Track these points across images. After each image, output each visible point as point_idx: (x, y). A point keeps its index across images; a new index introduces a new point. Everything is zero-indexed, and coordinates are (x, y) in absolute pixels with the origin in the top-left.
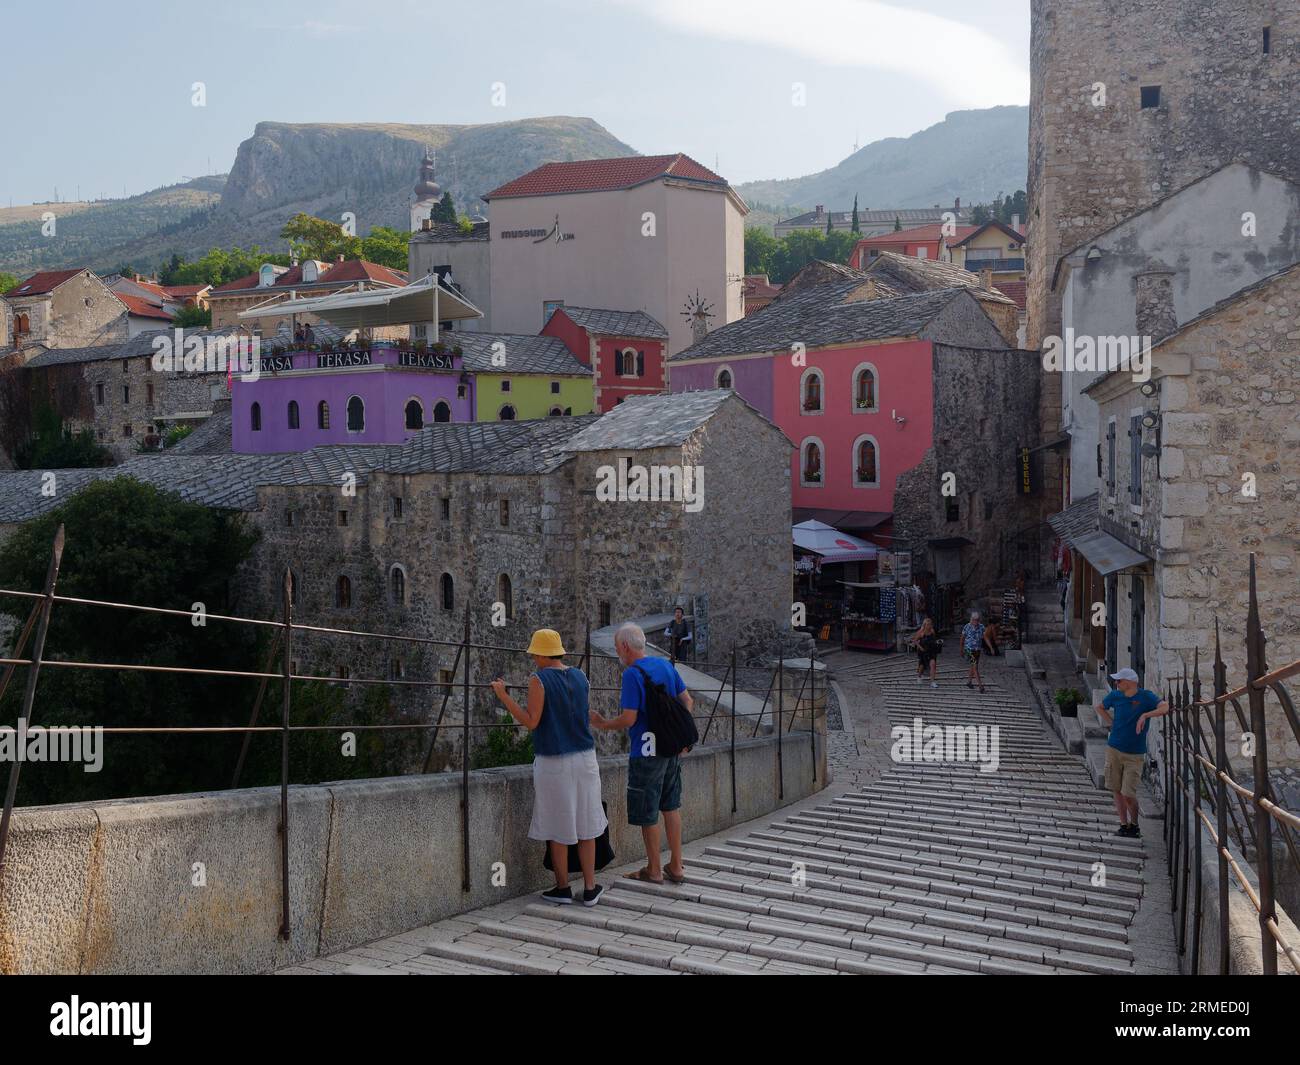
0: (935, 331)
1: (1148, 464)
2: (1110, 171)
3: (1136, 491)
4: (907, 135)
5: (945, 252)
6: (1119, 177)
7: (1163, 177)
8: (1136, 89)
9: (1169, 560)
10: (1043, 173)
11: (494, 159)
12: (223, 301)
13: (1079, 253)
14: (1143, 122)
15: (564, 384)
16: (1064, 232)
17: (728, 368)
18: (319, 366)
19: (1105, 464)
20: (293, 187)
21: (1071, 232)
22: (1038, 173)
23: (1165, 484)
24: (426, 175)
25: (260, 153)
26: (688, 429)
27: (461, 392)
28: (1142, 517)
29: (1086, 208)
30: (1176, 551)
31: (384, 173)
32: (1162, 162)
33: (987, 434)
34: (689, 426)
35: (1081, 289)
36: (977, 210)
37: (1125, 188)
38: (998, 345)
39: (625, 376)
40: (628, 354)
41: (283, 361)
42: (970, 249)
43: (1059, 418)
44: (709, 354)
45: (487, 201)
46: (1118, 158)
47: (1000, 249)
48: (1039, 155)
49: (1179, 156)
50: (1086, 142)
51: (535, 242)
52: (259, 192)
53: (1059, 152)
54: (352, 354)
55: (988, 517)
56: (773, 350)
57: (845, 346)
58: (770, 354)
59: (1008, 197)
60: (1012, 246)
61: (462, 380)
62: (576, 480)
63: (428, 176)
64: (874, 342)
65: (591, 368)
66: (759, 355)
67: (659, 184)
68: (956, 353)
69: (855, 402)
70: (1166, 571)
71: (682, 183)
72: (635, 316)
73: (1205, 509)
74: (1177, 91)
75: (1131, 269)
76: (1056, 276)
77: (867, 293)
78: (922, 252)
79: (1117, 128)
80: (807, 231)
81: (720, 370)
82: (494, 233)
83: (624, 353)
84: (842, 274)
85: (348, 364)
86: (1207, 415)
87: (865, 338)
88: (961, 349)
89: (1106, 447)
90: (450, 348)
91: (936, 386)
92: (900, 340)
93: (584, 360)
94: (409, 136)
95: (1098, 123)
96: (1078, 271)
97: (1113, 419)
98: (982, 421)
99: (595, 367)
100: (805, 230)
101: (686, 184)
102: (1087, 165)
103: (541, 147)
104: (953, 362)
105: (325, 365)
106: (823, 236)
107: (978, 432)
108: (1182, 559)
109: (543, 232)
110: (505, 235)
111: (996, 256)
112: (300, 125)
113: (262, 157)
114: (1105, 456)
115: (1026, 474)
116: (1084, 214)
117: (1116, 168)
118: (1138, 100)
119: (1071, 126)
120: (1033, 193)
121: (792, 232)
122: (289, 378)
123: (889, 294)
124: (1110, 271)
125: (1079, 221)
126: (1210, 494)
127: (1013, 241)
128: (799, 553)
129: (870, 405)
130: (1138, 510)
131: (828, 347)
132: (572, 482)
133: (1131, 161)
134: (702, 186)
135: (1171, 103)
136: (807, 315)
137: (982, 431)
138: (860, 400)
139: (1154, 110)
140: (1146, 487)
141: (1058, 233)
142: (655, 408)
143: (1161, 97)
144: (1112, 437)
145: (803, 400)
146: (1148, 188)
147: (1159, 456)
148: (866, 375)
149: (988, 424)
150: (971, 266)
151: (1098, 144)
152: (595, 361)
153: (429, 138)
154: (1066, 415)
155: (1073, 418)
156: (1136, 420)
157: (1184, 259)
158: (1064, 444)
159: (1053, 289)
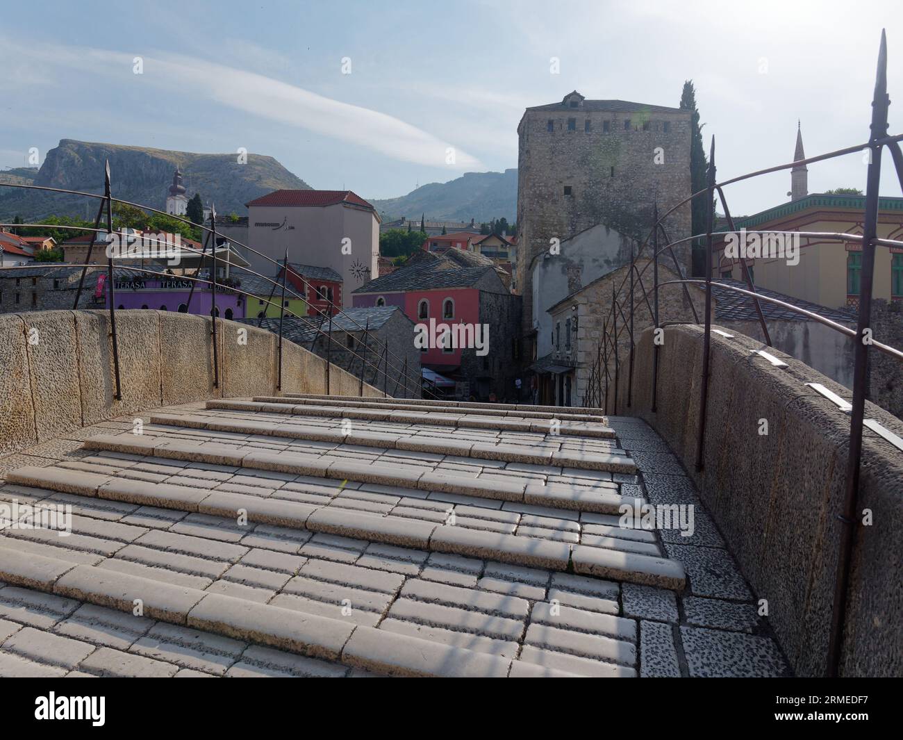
0: (480, 285)
1: (573, 335)
2: (552, 220)
3: (568, 346)
4: (444, 182)
5: (471, 246)
6: (555, 223)
7: (573, 225)
8: (562, 187)
9: (580, 366)
10: (524, 219)
11: (214, 175)
12: (73, 248)
13: (542, 255)
14: (565, 200)
15: (291, 302)
16: (533, 244)
17: (382, 297)
18: (162, 287)
19: (555, 339)
20: (83, 179)
21: (536, 245)
22: (522, 218)
23: (579, 341)
24: (176, 181)
25: (62, 158)
26: (381, 322)
27: (239, 305)
28: (571, 354)
29: (542, 235)
30: (582, 363)
31: (144, 177)
32: (572, 218)
33: (501, 331)
34: (380, 321)
35: (542, 270)
36: (483, 226)
37: (558, 228)
38: (504, 292)
39: (321, 300)
40: (323, 288)
41: (140, 284)
42: (484, 246)
43: (531, 325)
44: (373, 290)
45: (248, 206)
46: (555, 215)
47: (497, 247)
48: (523, 210)
49: (579, 216)
50: (542, 207)
51: (273, 229)
52: (61, 181)
53: (531, 210)
54: (182, 282)
55: (500, 368)
56: (405, 290)
57: (441, 289)
58: (403, 292)
59: (497, 221)
60: (502, 246)
61: (239, 298)
62: (324, 345)
63: (178, 181)
64: (453, 288)
65: (304, 295)
66: (399, 292)
67: (340, 205)
68: (488, 295)
69: (443, 315)
70: (579, 370)
71: (352, 206)
72: (326, 270)
73: (592, 348)
74: (578, 190)
75: (561, 263)
76: (531, 264)
77: (447, 265)
78: (459, 245)
79: (554, 202)
80: (398, 231)
81: (379, 298)
82: (251, 223)
83: (321, 288)
84: (434, 256)
85: (179, 287)
86: (592, 317)
87: (448, 286)
88: (490, 293)
89: (555, 333)
90: (234, 281)
91: (480, 309)
92: (464, 288)
93: (301, 291)
94: (161, 156)
95: (547, 199)
96: (541, 263)
97: (558, 321)
98: (498, 326)
99: (307, 295)
100: (398, 230)
101: (354, 206)
102: (542, 217)
103: (243, 171)
104: (487, 299)
105: (166, 287)
106: (406, 234)
107: (497, 330)
108: (584, 366)
109: (278, 224)
110: (257, 224)
111: (493, 250)
112: (90, 143)
113: (64, 160)
114: (555, 336)
115: (516, 350)
116: (541, 238)
117: (554, 219)
118: (563, 191)
119: (536, 200)
120: (520, 227)
121: (391, 230)
122: (144, 293)
123: (458, 267)
124: (553, 264)
125: (539, 241)
126: (594, 344)
127: (502, 243)
128: (423, 380)
129: (451, 317)
130: (569, 352)
131: (432, 290)
132: (322, 346)
133: (560, 217)
134: (361, 208)
135: (576, 194)
136: (419, 275)
137: (498, 330)
138: (446, 314)
139: (569, 196)
140: (572, 343)
141: (531, 245)
142: (362, 313)
143: (572, 191)
144: (558, 328)
145: (419, 314)
146: (566, 228)
147: (577, 331)
148: (449, 303)
149: (501, 327)
150: (487, 254)
151: (547, 209)
152: (307, 291)
153: (174, 159)
154: (535, 324)
155: (538, 324)
156: (568, 320)
157: (581, 261)
158: (534, 335)
159: (529, 269)
